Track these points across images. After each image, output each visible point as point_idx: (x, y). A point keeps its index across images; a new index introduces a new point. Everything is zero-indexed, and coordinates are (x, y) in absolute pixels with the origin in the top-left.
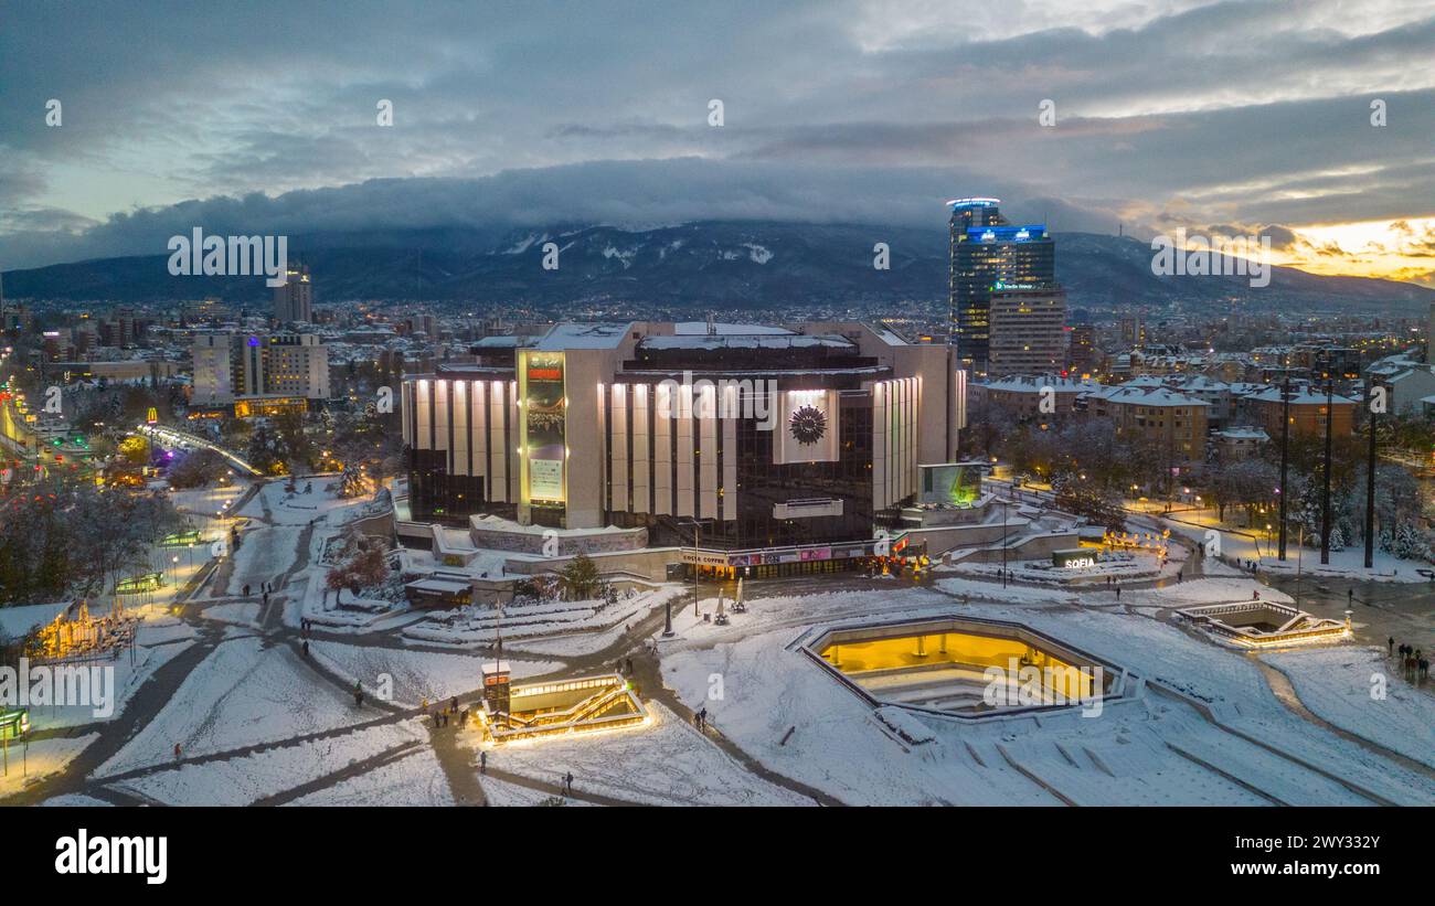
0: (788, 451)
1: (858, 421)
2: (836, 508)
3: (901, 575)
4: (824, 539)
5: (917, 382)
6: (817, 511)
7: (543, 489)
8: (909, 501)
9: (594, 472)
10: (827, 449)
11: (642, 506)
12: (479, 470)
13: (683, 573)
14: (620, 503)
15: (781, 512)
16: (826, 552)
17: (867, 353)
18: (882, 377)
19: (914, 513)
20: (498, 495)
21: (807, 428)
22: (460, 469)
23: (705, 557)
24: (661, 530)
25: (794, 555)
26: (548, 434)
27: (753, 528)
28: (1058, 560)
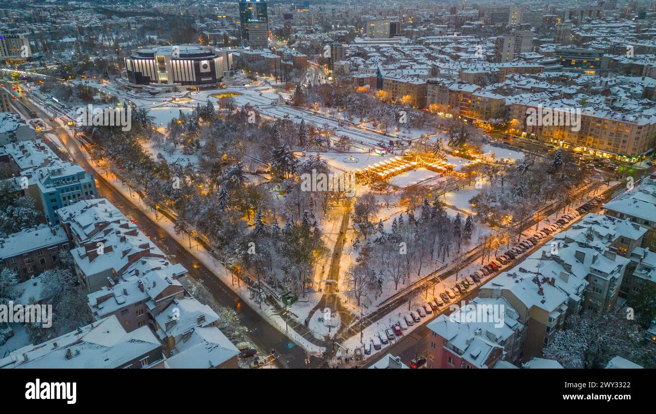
0: (202, 70)
1: (212, 65)
2: (211, 79)
3: (221, 88)
4: (210, 83)
5: (222, 58)
6: (208, 79)
7: (163, 78)
8: (223, 78)
9: (171, 75)
10: (208, 70)
11: (180, 80)
12: (149, 75)
13: (188, 89)
14: (176, 79)
15: (203, 79)
16: (210, 85)
17: (213, 52)
18: (216, 57)
19: (223, 80)
20: (154, 79)
21: (205, 66)
22: (146, 75)
23: (192, 87)
24: (183, 83)
25: (205, 86)
26: (163, 69)
27: (198, 82)
28: (244, 85)
